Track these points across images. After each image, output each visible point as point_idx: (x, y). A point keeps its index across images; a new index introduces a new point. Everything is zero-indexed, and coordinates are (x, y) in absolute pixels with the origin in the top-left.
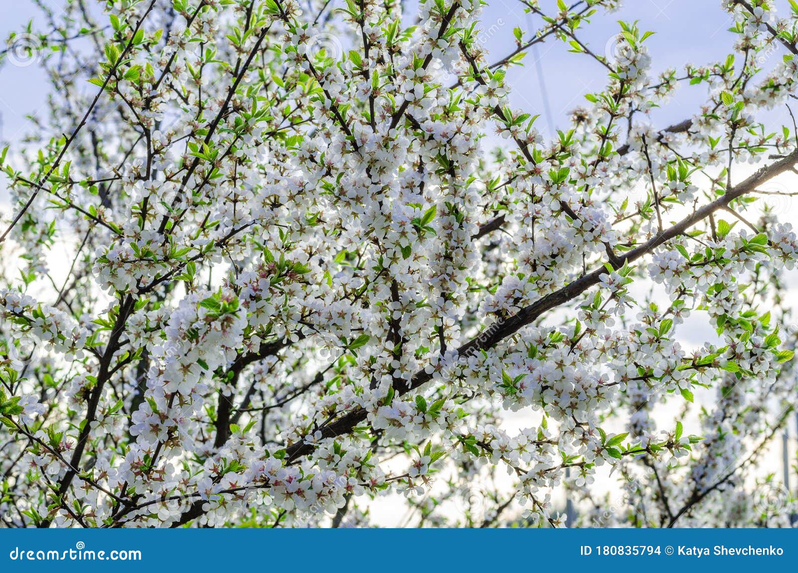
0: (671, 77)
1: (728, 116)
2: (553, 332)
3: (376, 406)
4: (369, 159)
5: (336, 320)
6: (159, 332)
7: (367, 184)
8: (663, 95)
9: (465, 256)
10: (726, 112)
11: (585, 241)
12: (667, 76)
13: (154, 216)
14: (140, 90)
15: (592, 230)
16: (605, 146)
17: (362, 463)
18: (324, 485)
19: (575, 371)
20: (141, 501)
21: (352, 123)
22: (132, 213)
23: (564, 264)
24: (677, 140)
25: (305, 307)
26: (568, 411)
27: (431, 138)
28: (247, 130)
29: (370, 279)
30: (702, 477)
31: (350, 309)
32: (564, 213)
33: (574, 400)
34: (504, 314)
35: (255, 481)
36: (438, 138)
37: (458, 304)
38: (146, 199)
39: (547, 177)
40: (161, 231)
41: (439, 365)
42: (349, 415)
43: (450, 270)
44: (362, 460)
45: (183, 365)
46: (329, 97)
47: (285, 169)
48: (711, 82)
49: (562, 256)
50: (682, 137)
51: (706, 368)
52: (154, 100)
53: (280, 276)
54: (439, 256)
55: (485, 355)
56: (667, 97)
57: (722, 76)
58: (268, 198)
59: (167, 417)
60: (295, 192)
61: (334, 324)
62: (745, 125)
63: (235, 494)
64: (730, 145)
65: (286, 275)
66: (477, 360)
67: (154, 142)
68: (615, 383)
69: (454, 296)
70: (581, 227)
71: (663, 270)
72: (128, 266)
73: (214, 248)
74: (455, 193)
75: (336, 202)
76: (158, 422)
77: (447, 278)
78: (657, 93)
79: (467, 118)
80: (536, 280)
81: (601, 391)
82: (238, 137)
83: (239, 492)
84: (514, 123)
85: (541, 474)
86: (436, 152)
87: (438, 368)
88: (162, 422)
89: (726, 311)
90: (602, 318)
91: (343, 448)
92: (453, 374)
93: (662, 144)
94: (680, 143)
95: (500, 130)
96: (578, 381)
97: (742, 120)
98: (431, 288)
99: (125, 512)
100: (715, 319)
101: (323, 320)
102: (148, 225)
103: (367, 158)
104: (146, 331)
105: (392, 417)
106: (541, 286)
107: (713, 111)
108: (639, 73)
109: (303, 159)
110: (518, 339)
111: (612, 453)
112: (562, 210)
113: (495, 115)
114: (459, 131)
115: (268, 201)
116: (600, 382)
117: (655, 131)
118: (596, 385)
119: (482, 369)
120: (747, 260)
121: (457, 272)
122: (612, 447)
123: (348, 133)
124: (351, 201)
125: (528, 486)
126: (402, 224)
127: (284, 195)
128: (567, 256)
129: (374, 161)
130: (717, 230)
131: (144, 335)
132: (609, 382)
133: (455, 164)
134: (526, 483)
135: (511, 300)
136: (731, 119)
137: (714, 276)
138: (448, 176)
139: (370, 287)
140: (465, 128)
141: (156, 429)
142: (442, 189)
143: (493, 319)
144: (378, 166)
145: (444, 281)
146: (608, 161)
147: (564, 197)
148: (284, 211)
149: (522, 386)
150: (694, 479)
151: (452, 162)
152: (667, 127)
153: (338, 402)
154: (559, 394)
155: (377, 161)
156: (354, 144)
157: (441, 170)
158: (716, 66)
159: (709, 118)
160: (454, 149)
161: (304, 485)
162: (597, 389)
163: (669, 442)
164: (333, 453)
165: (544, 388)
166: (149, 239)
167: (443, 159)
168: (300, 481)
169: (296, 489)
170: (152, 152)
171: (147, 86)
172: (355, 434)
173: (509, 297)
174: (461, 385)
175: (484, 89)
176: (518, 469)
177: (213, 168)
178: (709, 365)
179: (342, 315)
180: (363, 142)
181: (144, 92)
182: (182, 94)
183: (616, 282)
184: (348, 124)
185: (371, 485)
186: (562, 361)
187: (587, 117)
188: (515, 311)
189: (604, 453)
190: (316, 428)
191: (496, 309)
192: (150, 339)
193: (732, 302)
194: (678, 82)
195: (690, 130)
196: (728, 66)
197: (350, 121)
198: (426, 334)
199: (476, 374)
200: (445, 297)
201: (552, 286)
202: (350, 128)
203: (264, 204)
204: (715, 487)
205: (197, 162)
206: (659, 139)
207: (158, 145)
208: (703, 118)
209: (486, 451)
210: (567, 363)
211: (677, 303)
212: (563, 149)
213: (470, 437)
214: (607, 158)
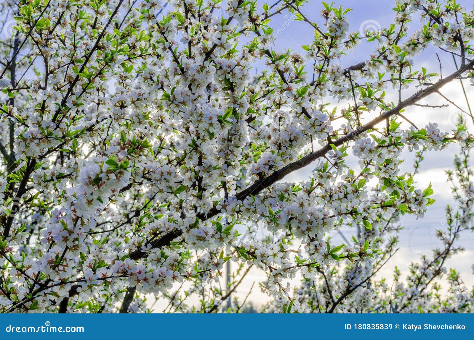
0: (356, 36)
1: (399, 60)
2: (294, 186)
3: (188, 228)
4: (191, 79)
5: (166, 176)
6: (52, 183)
7: (189, 94)
8: (350, 47)
9: (239, 139)
10: (397, 57)
11: (316, 132)
12: (353, 36)
13: (49, 112)
14: (41, 34)
15: (320, 125)
16: (321, 76)
17: (179, 263)
18: (160, 276)
19: (310, 209)
20: (50, 284)
21: (181, 57)
22: (36, 110)
23: (298, 146)
24: (356, 75)
25: (145, 168)
26: (306, 232)
27: (221, 68)
28: (112, 60)
29: (188, 152)
30: (352, 279)
31: (174, 170)
32: (303, 115)
33: (309, 225)
34: (263, 175)
35: (118, 272)
36: (224, 68)
37: (235, 169)
38: (44, 101)
39: (295, 93)
40: (53, 121)
41: (225, 204)
42: (168, 234)
43: (231, 148)
44: (178, 261)
45: (88, 200)
46: (167, 41)
47: (127, 85)
48: (380, 40)
49: (296, 141)
50: (358, 72)
51: (388, 208)
52: (50, 41)
53: (134, 149)
54: (224, 140)
55: (254, 199)
56: (352, 49)
57: (387, 37)
58: (118, 102)
59: (73, 232)
60: (135, 99)
61: (165, 179)
62: (409, 65)
63: (106, 280)
64: (400, 77)
65: (137, 148)
66: (249, 202)
67: (50, 66)
68: (334, 216)
69: (233, 163)
70: (314, 123)
71: (362, 149)
72: (36, 141)
73: (85, 132)
74: (235, 102)
75: (170, 104)
76: (68, 235)
77: (229, 153)
78: (347, 46)
79: (244, 57)
80: (282, 155)
81: (325, 220)
82: (107, 64)
83: (109, 280)
84: (277, 60)
85: (285, 270)
86: (223, 77)
87: (224, 207)
88: (70, 235)
89: (390, 176)
90: (329, 177)
91: (166, 254)
92: (234, 210)
93: (346, 76)
94: (356, 76)
95: (269, 64)
96: (312, 214)
97: (406, 62)
98: (218, 158)
99: (39, 290)
100: (383, 181)
101: (157, 176)
102: (45, 117)
103: (190, 78)
104: (44, 182)
105: (200, 235)
106: (284, 158)
107: (378, 58)
108: (342, 33)
109: (146, 79)
110: (271, 190)
111: (334, 257)
112: (302, 113)
113: (266, 55)
114: (238, 64)
115: (118, 104)
116: (325, 215)
117: (342, 69)
118: (322, 217)
119: (252, 207)
120: (414, 144)
121: (235, 149)
122: (334, 253)
123: (178, 63)
124: (180, 104)
125: (276, 278)
126: (211, 118)
127: (128, 100)
128: (299, 141)
129: (194, 80)
130: (390, 128)
131: (43, 184)
132: (329, 216)
133: (234, 84)
134: (275, 276)
135: (268, 167)
136: (400, 62)
137: (393, 153)
138: (229, 92)
139: (188, 156)
140: (242, 62)
141: (66, 239)
142: (226, 99)
143: (256, 178)
144: (196, 83)
145: (227, 154)
146: (323, 85)
147: (304, 105)
148: (130, 110)
149: (280, 217)
150: (348, 280)
151: (233, 83)
152: (350, 66)
153: (159, 227)
154: (300, 222)
155: (195, 80)
156: (182, 70)
157: (226, 88)
158: (385, 30)
159: (375, 62)
160: (234, 75)
161: (148, 275)
162: (323, 219)
163: (360, 253)
164: (160, 257)
165: (291, 219)
166: (47, 125)
167: (227, 80)
168: (146, 273)
169: (144, 278)
170: (49, 72)
171: (45, 32)
172: (171, 246)
173: (266, 165)
174: (238, 217)
175: (261, 39)
176: (270, 268)
177: (90, 83)
178: (390, 206)
179: (169, 173)
180: (187, 69)
181: (43, 35)
182: (61, 37)
183: (338, 156)
184: (178, 58)
185: (188, 275)
186: (302, 203)
187: (300, 60)
188: (271, 172)
189: (330, 257)
190: (148, 242)
191: (259, 172)
192: (46, 186)
193: (395, 171)
194: (360, 40)
195: (363, 69)
196: (391, 31)
197: (179, 56)
198: (215, 186)
199: (248, 210)
200: (228, 164)
201: (290, 159)
202: (179, 60)
203: (116, 106)
204: (360, 285)
205: (77, 79)
206: (345, 74)
207: (52, 68)
208: (371, 62)
209: (251, 257)
210: (306, 204)
211: (366, 170)
212: (297, 77)
213: (242, 248)
214: (323, 83)
